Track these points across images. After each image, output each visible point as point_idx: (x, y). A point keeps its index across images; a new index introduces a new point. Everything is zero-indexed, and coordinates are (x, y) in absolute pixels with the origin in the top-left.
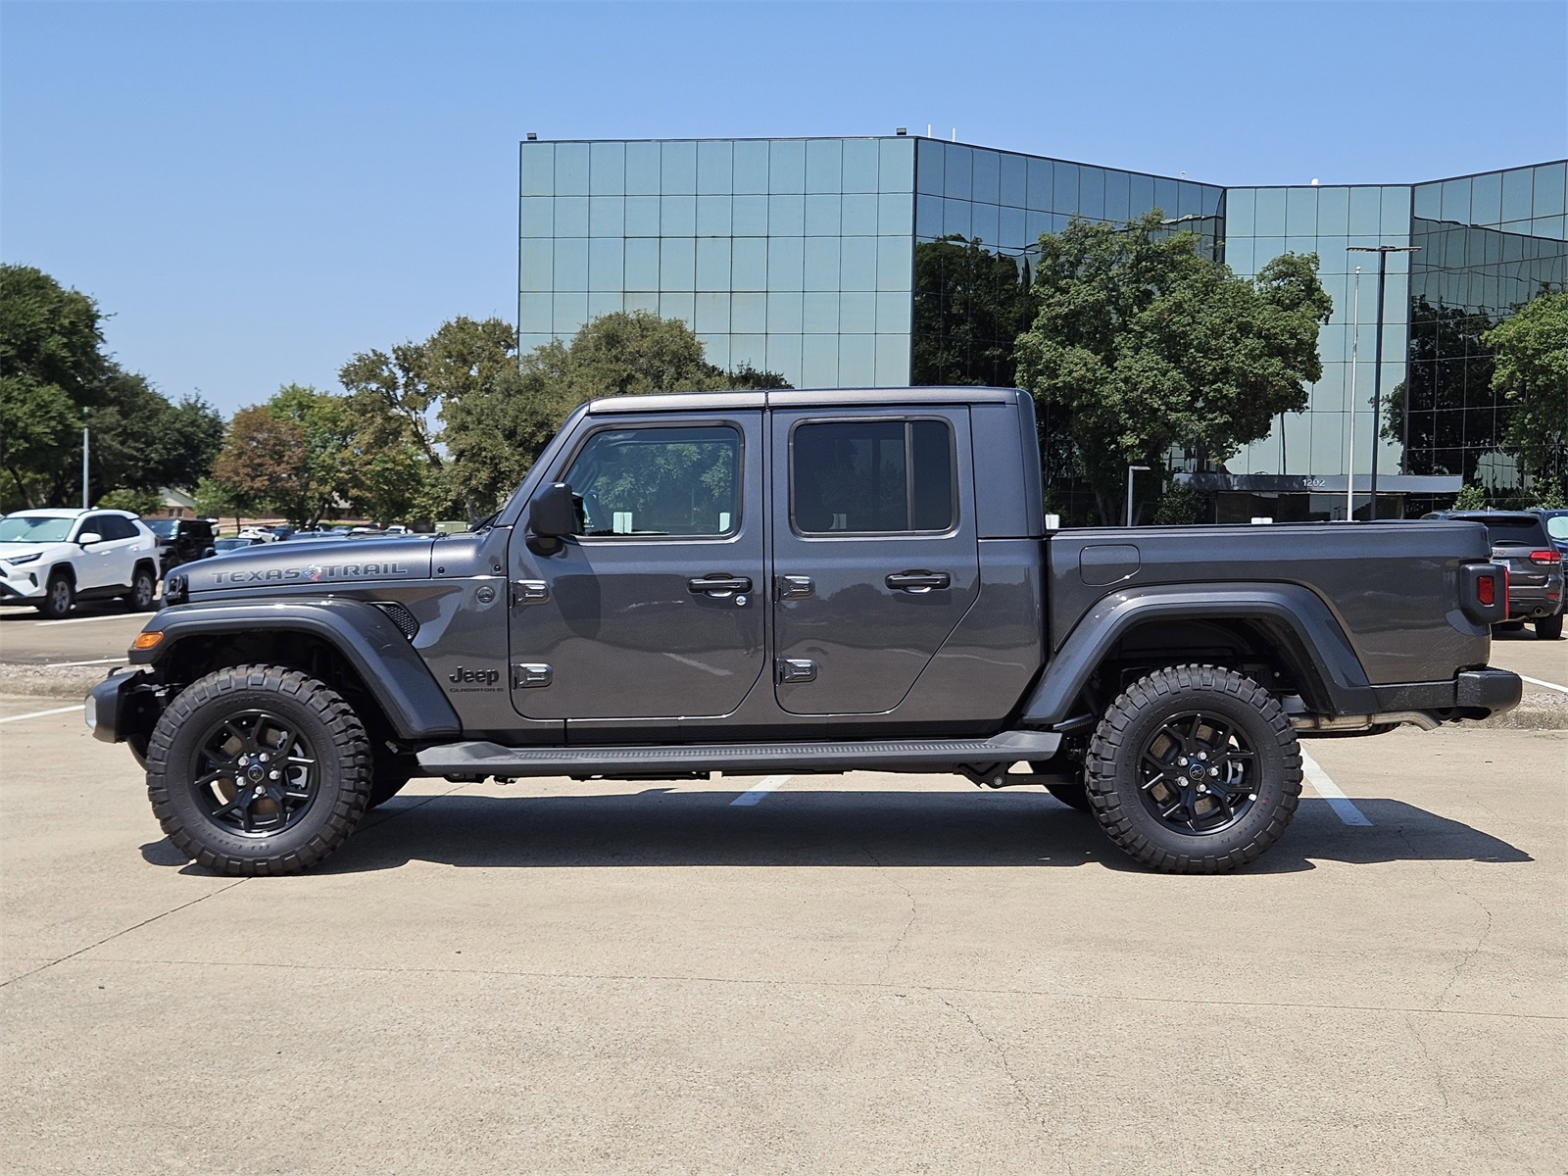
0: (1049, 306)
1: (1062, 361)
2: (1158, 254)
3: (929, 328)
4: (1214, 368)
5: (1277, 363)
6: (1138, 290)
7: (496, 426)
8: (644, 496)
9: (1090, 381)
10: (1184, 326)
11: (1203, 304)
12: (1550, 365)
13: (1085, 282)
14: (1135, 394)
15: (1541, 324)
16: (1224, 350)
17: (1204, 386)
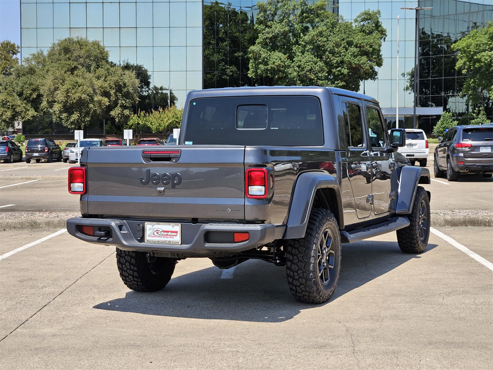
0: (263, 34)
1: (270, 58)
2: (310, 11)
3: (210, 43)
4: (337, 61)
5: (364, 58)
6: (302, 26)
7: (14, 91)
8: (84, 122)
9: (283, 67)
10: (323, 42)
11: (331, 32)
12: (481, 59)
13: (278, 23)
14: (303, 72)
15: (477, 41)
16: (341, 53)
17: (333, 68)
